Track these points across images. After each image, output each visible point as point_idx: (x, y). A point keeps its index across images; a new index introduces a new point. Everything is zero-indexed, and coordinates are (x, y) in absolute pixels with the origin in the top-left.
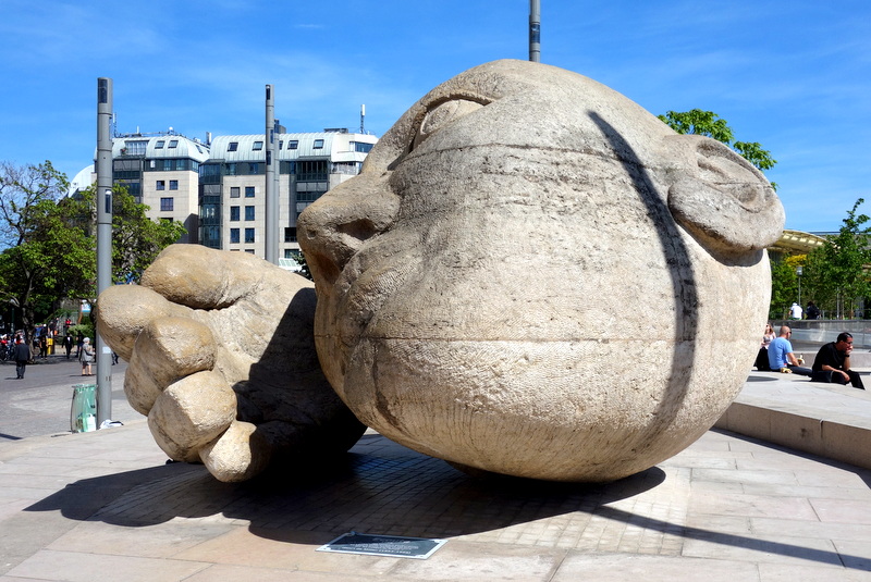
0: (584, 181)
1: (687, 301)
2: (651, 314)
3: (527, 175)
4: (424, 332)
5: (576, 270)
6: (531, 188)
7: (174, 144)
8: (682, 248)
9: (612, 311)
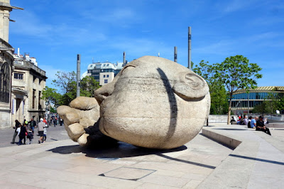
0: (150, 84)
1: (174, 110)
2: (163, 112)
3: (137, 83)
4: (111, 115)
5: (145, 103)
6: (138, 86)
7: (108, 65)
8: (174, 98)
9: (153, 112)
